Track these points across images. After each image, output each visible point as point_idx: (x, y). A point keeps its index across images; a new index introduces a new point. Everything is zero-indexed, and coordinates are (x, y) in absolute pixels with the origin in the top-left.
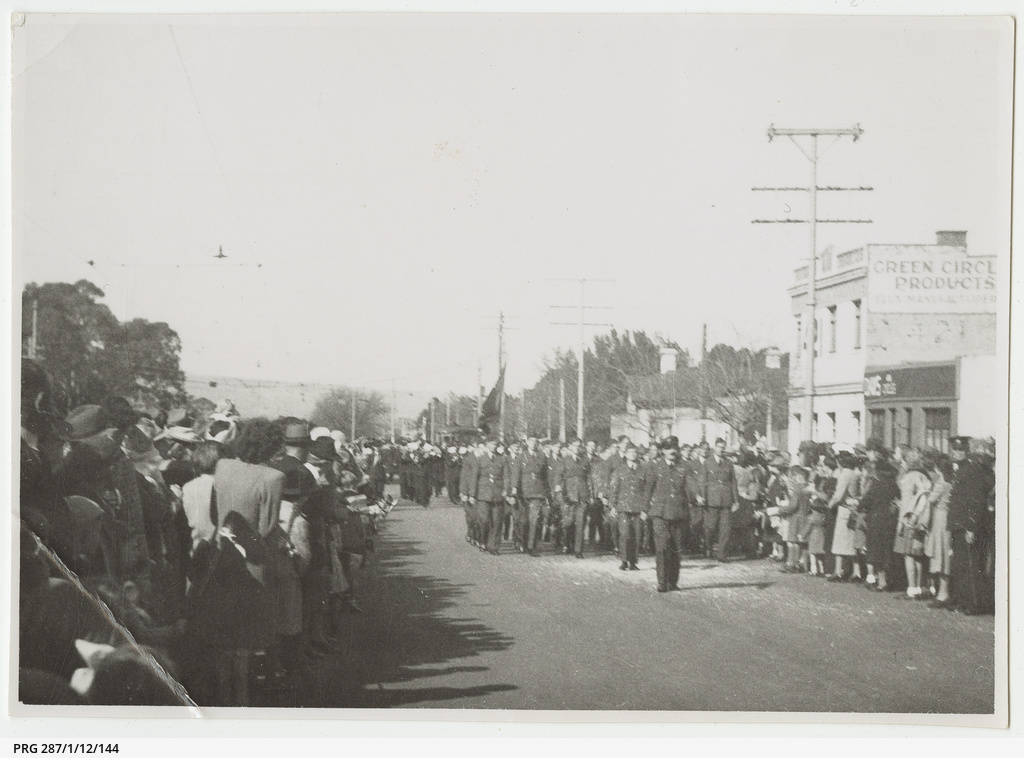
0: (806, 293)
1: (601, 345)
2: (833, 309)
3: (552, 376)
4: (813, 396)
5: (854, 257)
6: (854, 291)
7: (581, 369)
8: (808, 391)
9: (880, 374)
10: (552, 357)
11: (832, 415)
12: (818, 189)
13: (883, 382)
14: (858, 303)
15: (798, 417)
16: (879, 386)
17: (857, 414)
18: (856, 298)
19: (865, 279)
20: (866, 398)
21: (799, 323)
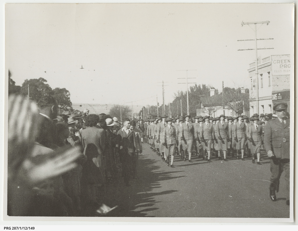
0: (255, 70)
1: (192, 89)
2: (261, 75)
3: (178, 99)
4: (259, 100)
5: (267, 59)
6: (268, 69)
7: (188, 96)
8: (257, 99)
9: (276, 93)
10: (177, 94)
11: (263, 106)
12: (257, 40)
13: (278, 95)
14: (269, 73)
15: (253, 107)
16: (276, 97)
17: (270, 105)
18: (268, 71)
19: (271, 66)
20: (273, 101)
21: (251, 80)
